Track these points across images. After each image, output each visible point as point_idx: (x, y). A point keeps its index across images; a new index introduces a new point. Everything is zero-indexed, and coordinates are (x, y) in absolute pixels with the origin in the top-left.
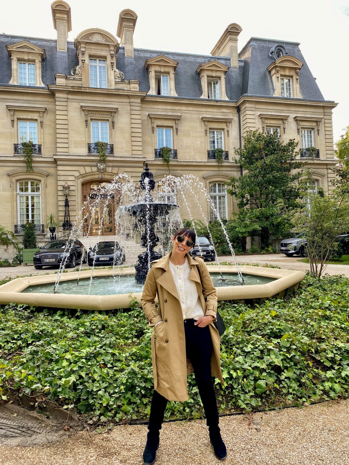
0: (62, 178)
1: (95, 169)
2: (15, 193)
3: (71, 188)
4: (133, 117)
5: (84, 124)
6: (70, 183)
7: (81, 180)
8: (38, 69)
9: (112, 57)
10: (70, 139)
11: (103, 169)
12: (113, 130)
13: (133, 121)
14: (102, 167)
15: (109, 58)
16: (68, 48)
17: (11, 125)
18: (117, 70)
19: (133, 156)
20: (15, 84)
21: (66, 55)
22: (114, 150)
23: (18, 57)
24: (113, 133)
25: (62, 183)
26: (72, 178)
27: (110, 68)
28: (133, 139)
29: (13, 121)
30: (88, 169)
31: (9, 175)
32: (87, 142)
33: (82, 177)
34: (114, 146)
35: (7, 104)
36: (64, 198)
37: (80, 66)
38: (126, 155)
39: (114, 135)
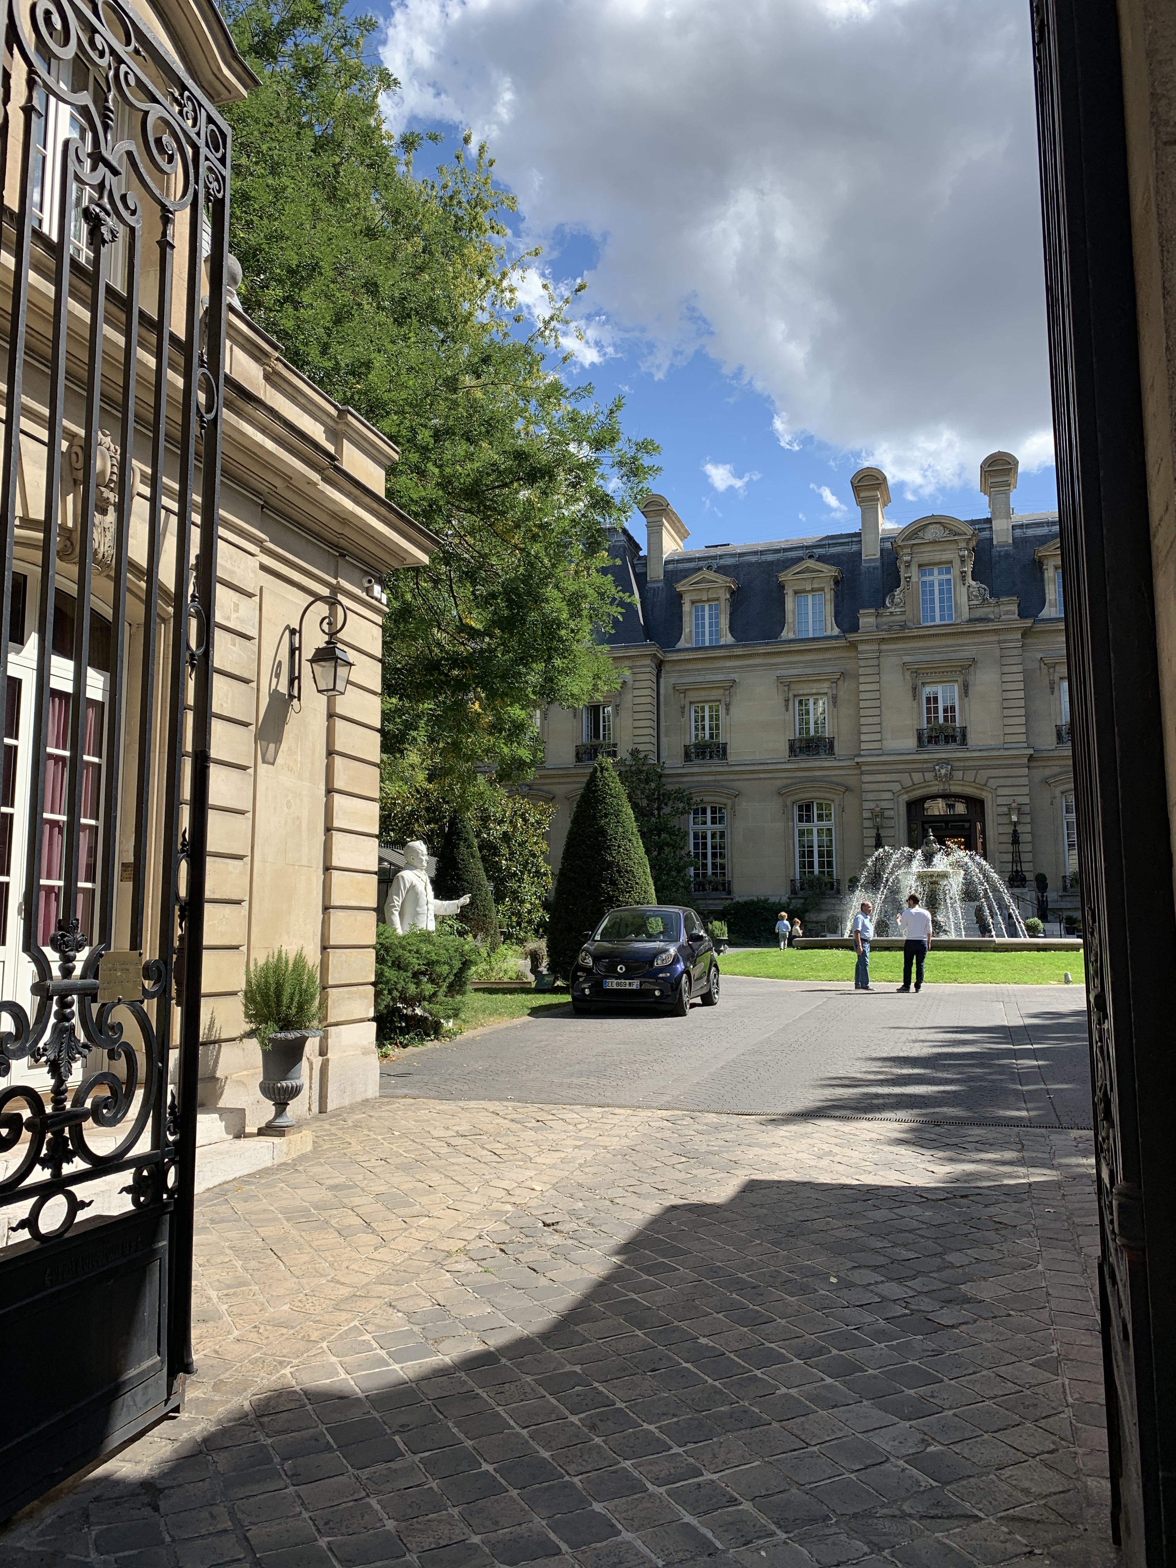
0: (870, 796)
1: (929, 776)
2: (791, 824)
3: (887, 813)
4: (1006, 669)
5: (911, 694)
6: (884, 805)
7: (905, 797)
8: (828, 603)
9: (963, 562)
10: (884, 724)
11: (946, 775)
12: (966, 699)
13: (1007, 678)
14: (943, 771)
15: (957, 563)
16: (882, 550)
17: (784, 709)
18: (973, 583)
19: (1006, 746)
20: (791, 636)
21: (878, 564)
22: (968, 736)
23: (796, 588)
24: (967, 705)
25: (871, 805)
26: (889, 795)
27: (958, 580)
28: (1007, 712)
29: (787, 701)
30: (917, 777)
31: (780, 794)
32: (916, 727)
33: (907, 792)
34: (968, 729)
35: (779, 673)
36: (873, 833)
37: (902, 587)
38: (992, 742)
39: (967, 708)
